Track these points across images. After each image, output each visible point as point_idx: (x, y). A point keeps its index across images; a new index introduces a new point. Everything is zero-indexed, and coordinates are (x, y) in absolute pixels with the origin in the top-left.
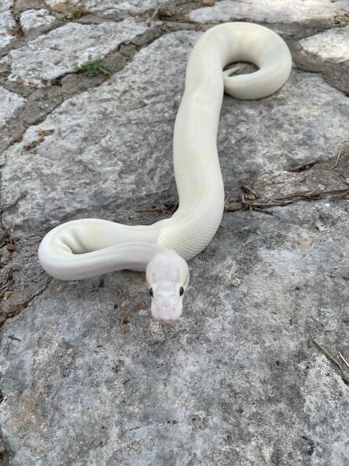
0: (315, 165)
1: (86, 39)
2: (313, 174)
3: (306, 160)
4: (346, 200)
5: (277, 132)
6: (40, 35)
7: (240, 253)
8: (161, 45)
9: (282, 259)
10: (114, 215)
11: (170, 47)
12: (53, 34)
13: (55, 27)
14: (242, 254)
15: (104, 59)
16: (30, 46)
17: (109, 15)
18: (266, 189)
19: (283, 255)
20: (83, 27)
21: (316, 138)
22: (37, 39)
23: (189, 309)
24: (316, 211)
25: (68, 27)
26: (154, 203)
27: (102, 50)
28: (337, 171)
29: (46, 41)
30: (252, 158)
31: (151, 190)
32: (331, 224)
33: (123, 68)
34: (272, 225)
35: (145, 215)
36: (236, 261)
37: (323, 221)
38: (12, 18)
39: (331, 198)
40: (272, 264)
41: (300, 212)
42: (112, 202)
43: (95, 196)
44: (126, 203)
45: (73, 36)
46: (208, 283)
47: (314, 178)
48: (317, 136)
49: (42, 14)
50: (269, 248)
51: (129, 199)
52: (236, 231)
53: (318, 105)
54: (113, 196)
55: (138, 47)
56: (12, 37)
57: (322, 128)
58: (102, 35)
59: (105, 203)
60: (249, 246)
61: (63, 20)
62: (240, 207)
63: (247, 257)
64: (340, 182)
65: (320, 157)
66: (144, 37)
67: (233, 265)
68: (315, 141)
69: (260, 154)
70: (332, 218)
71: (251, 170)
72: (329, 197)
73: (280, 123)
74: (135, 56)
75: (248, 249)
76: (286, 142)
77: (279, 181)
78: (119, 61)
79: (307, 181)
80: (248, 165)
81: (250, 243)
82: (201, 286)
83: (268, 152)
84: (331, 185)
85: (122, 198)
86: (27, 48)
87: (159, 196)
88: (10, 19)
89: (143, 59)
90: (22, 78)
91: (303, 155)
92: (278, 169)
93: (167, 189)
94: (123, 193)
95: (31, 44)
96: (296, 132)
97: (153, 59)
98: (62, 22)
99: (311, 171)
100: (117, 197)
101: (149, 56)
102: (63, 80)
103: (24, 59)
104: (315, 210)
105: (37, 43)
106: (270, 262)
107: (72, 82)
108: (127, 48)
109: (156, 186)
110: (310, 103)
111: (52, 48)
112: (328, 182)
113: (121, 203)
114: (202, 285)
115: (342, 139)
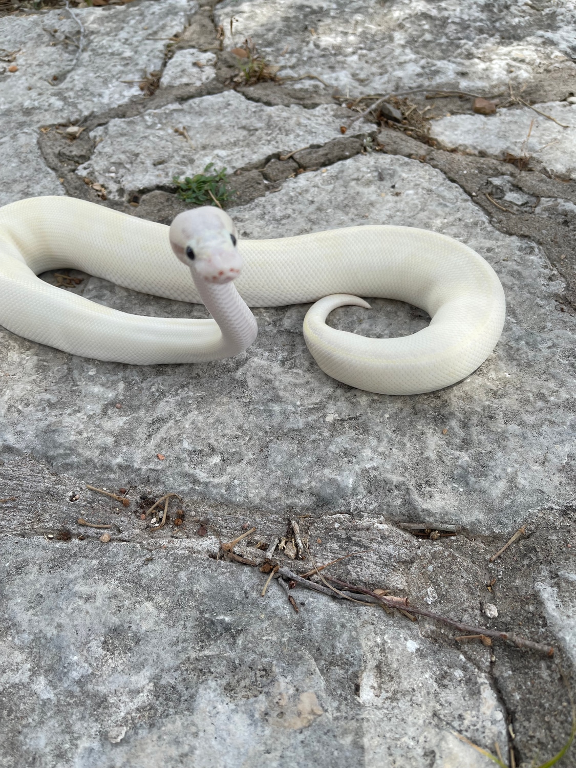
0: (453, 538)
1: (236, 128)
2: (434, 556)
3: (442, 518)
4: (458, 652)
5: (425, 430)
6: (171, 103)
7: (176, 670)
8: (340, 175)
9: (224, 734)
10: (53, 478)
11: (353, 183)
12: (193, 105)
13: (204, 93)
14: (176, 674)
15: (230, 176)
16: (147, 118)
17: (301, 90)
18: (328, 545)
19: (231, 726)
20: (245, 103)
21: (491, 478)
22: (163, 108)
23: (21, 738)
24: (377, 650)
25: (221, 99)
26: (126, 485)
27: (236, 160)
28: (489, 570)
29: (175, 115)
30: (339, 469)
31: (132, 458)
32: (390, 694)
33: (252, 200)
34: (275, 638)
35: (98, 501)
36: (155, 685)
37: (381, 677)
38: (162, 55)
39: (433, 632)
40: (201, 734)
41: (345, 636)
42: (61, 455)
43: (46, 432)
44: (82, 465)
45: (220, 117)
46: (83, 704)
47: (430, 568)
48: (498, 472)
49: (203, 62)
50: (229, 689)
51: (89, 461)
52: (207, 616)
53: (547, 402)
54: (67, 445)
55: (300, 168)
56: (140, 92)
57: (520, 460)
58: (261, 128)
59: (51, 453)
60: (200, 665)
61: (223, 83)
62: (258, 561)
63: (180, 687)
64: (476, 603)
65: (472, 524)
66: (321, 152)
67: (143, 691)
68: (484, 483)
69: (357, 467)
70: (399, 683)
71: (322, 494)
72: (429, 627)
73: (445, 412)
74: (285, 184)
75: (194, 669)
76: (428, 458)
77: (360, 541)
78: (252, 186)
79: (415, 565)
80: (321, 481)
81: (208, 657)
82: (69, 704)
83: (375, 469)
84: (449, 601)
85: (79, 455)
86: (141, 121)
87: (139, 475)
88: (158, 57)
89: (292, 194)
90: (97, 173)
91: (440, 504)
92: (376, 514)
93: (159, 467)
94: (86, 447)
95: (149, 114)
96: (466, 444)
97: (311, 199)
98: (221, 85)
99: (438, 547)
100: (72, 450)
101: (307, 191)
102: (144, 197)
103: (123, 139)
104: (378, 646)
105: (159, 116)
106: (200, 727)
107: (155, 205)
108: (279, 165)
109: (145, 454)
110: (534, 390)
111: (176, 131)
112: (447, 591)
113: (74, 462)
114: (71, 701)
115: (548, 500)
